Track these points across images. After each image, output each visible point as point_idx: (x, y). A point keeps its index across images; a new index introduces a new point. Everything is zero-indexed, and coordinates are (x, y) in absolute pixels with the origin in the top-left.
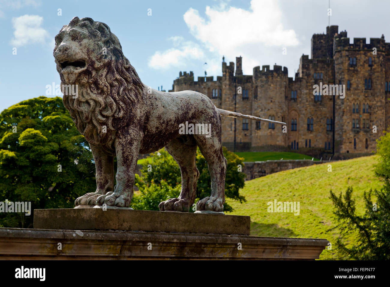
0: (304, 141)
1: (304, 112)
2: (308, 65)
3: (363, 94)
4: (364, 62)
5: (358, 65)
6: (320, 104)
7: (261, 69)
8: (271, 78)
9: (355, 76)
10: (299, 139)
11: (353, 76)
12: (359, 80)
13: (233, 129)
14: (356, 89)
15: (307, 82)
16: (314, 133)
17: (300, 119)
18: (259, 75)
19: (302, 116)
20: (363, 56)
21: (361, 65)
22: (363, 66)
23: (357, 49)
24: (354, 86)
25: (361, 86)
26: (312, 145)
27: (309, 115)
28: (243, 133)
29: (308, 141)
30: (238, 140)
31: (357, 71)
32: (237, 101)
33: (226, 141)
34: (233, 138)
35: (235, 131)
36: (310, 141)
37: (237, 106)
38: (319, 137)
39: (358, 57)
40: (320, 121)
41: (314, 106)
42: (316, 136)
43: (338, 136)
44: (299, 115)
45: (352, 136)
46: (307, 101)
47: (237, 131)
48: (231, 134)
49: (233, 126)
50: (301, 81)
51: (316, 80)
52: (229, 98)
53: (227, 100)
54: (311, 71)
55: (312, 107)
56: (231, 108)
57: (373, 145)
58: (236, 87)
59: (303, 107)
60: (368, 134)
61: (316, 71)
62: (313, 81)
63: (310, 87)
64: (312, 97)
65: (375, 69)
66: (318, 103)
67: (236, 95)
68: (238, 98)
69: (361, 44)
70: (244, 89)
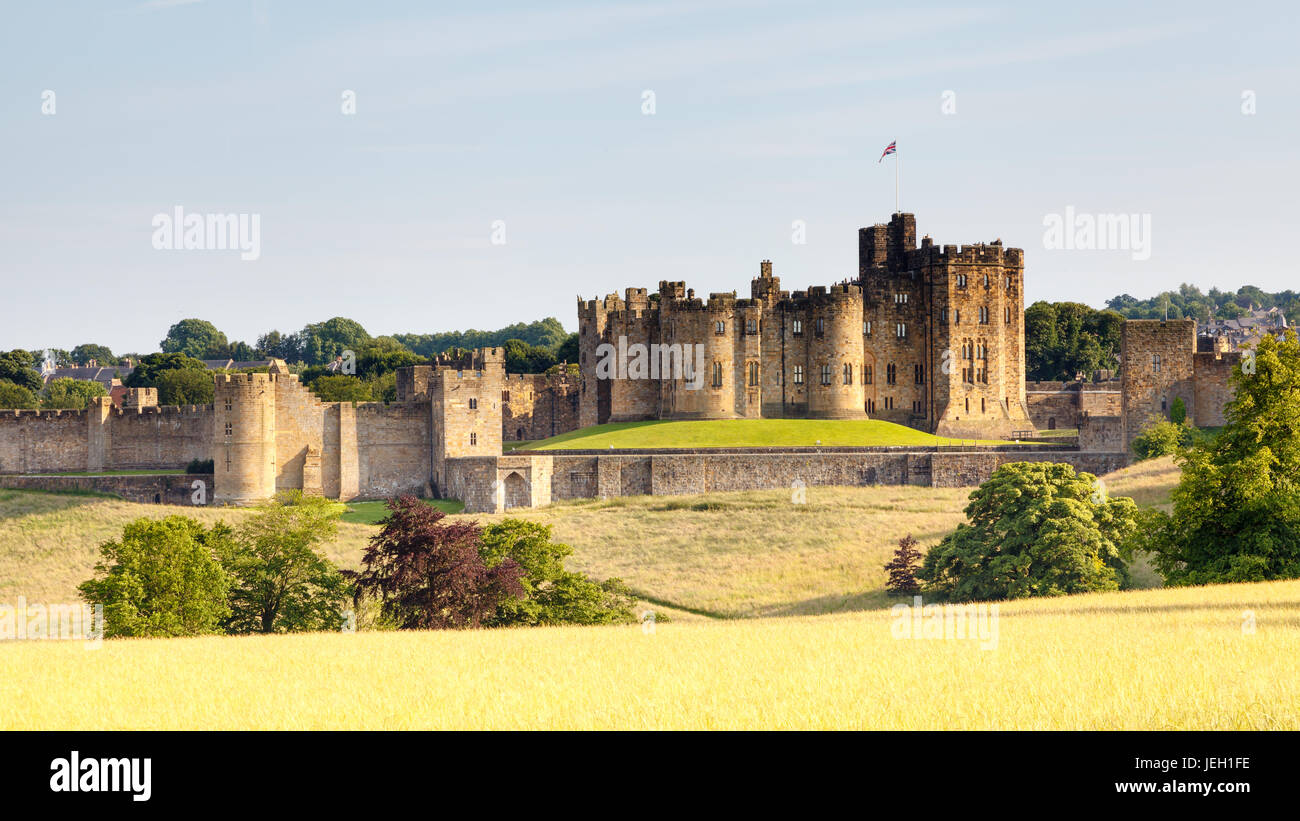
0: (882, 400)
1: (882, 355)
2: (887, 283)
3: (977, 331)
4: (978, 282)
5: (970, 286)
6: (906, 343)
7: (828, 291)
8: (845, 306)
9: (966, 303)
10: (875, 397)
11: (962, 304)
12: (971, 309)
13: (781, 383)
14: (966, 324)
15: (886, 309)
16: (898, 388)
17: (877, 365)
18: (826, 302)
19: (879, 360)
20: (976, 273)
21: (973, 288)
22: (976, 288)
23: (968, 262)
24: (964, 319)
25: (976, 320)
26: (895, 406)
27: (890, 360)
28: (795, 389)
29: (889, 400)
30: (789, 400)
31: (968, 296)
32: (786, 339)
33: (770, 402)
34: (781, 397)
35: (784, 385)
36: (891, 399)
37: (786, 346)
38: (905, 393)
39: (969, 274)
40: (906, 369)
41: (897, 345)
42: (900, 392)
43: (942, 395)
44: (875, 360)
45: (963, 394)
46: (886, 338)
47: (787, 386)
48: (776, 391)
49: (781, 377)
50: (877, 307)
51: (899, 305)
52: (773, 334)
53: (771, 336)
54: (892, 292)
55: (893, 348)
56: (777, 349)
57: (993, 409)
58: (783, 316)
59: (881, 347)
60: (985, 392)
61: (898, 292)
62: (895, 307)
63: (891, 317)
64: (894, 332)
65: (992, 293)
66: (903, 341)
67: (783, 329)
68: (787, 334)
69: (974, 255)
70: (795, 319)
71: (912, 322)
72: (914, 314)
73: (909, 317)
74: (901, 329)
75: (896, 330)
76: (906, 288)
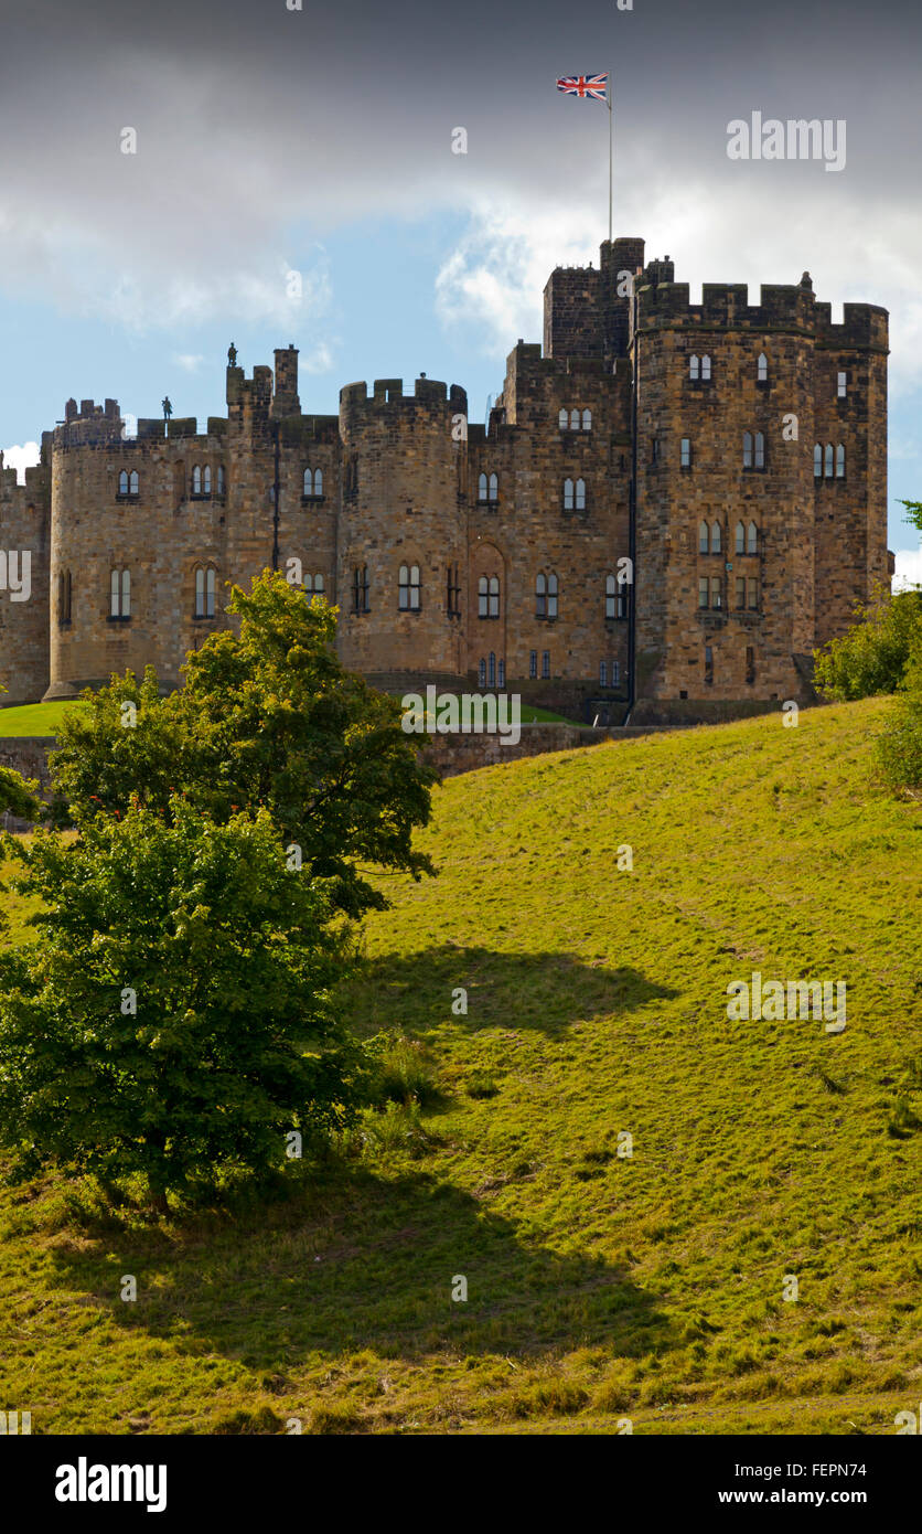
0: (524, 656)
1: (524, 551)
2: (540, 382)
3: (736, 487)
4: (742, 371)
5: (720, 381)
6: (583, 524)
7: (370, 394)
8: (405, 427)
9: (709, 422)
10: (506, 648)
11: (700, 424)
12: (724, 436)
14: (712, 470)
15: (535, 444)
16: (562, 629)
17: (511, 574)
18: (364, 417)
19: (517, 564)
20: (736, 350)
21: (731, 384)
22: (737, 385)
23: (716, 323)
24: (706, 458)
25: (732, 460)
26: (556, 671)
27: (543, 563)
29: (540, 655)
31: (716, 403)
32: (284, 510)
36: (547, 655)
37: (283, 527)
38: (579, 642)
39: (719, 352)
40: (582, 584)
41: (561, 529)
42: (568, 638)
43: (649, 639)
44: (507, 563)
45: (699, 637)
46: (535, 512)
50: (512, 439)
51: (568, 436)
52: (252, 499)
53: (247, 504)
54: (551, 404)
55: (553, 533)
56: (260, 534)
57: (775, 672)
58: (277, 457)
59: (521, 533)
60: (756, 632)
61: (567, 403)
62: (557, 438)
63: (548, 462)
64: (555, 498)
65: (778, 397)
66: (575, 519)
67: (277, 487)
68: (287, 499)
69: (731, 308)
70: (306, 464)
71: (600, 475)
72: (605, 455)
73: (594, 465)
74: (575, 493)
75: (562, 492)
76: (588, 396)
